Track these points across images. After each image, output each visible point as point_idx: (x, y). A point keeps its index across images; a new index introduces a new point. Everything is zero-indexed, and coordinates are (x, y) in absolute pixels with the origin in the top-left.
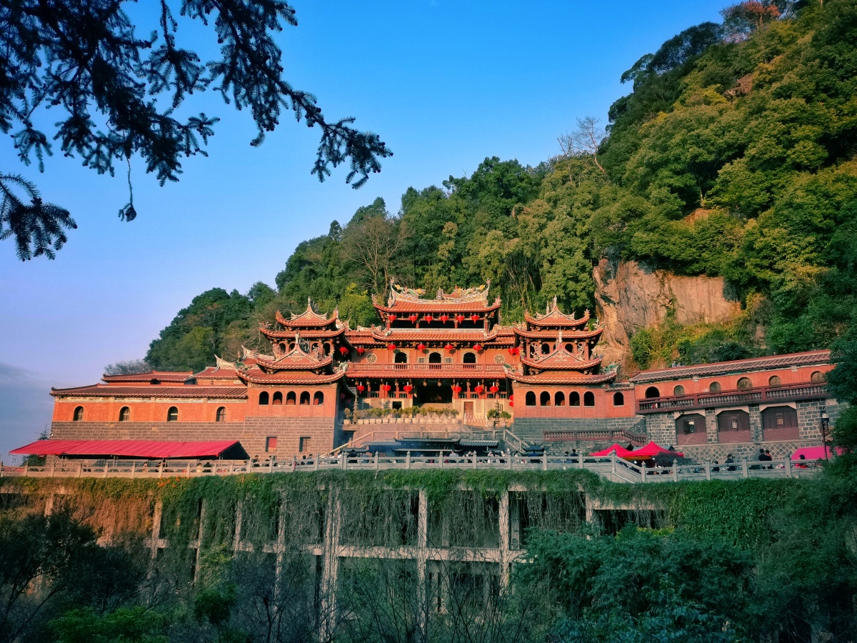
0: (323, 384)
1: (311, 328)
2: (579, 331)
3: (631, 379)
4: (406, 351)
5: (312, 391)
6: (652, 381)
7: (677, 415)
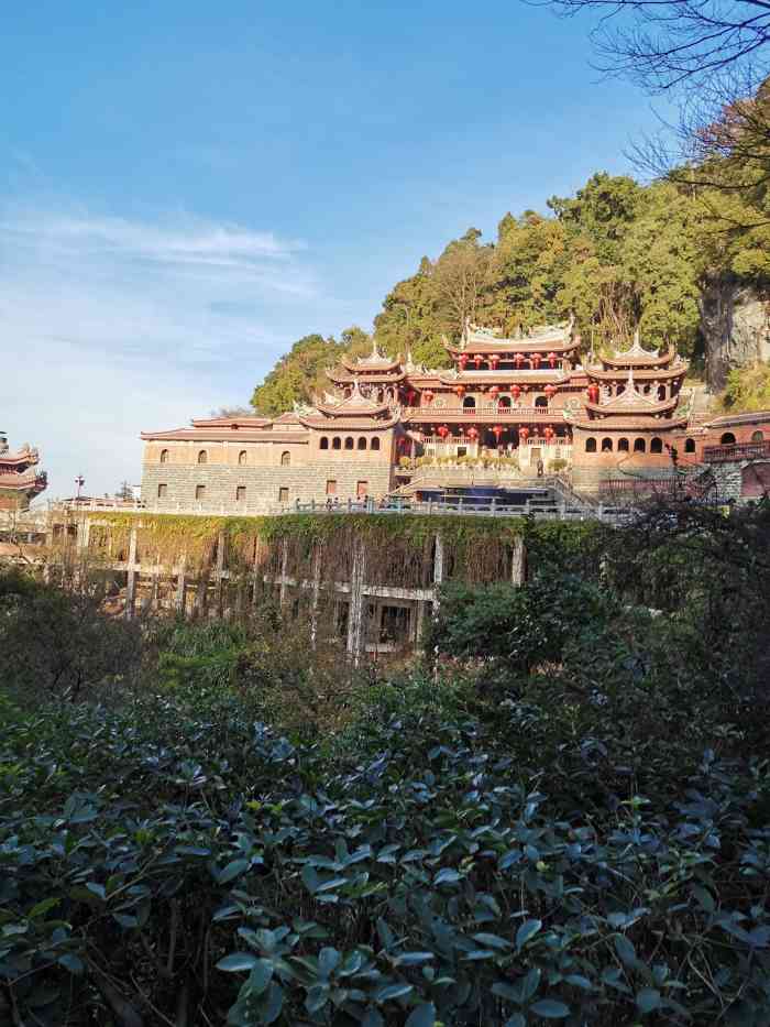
0: (379, 429)
1: (377, 372)
2: (662, 370)
3: (705, 424)
4: (475, 395)
5: (369, 436)
6: (728, 426)
7: (744, 464)
